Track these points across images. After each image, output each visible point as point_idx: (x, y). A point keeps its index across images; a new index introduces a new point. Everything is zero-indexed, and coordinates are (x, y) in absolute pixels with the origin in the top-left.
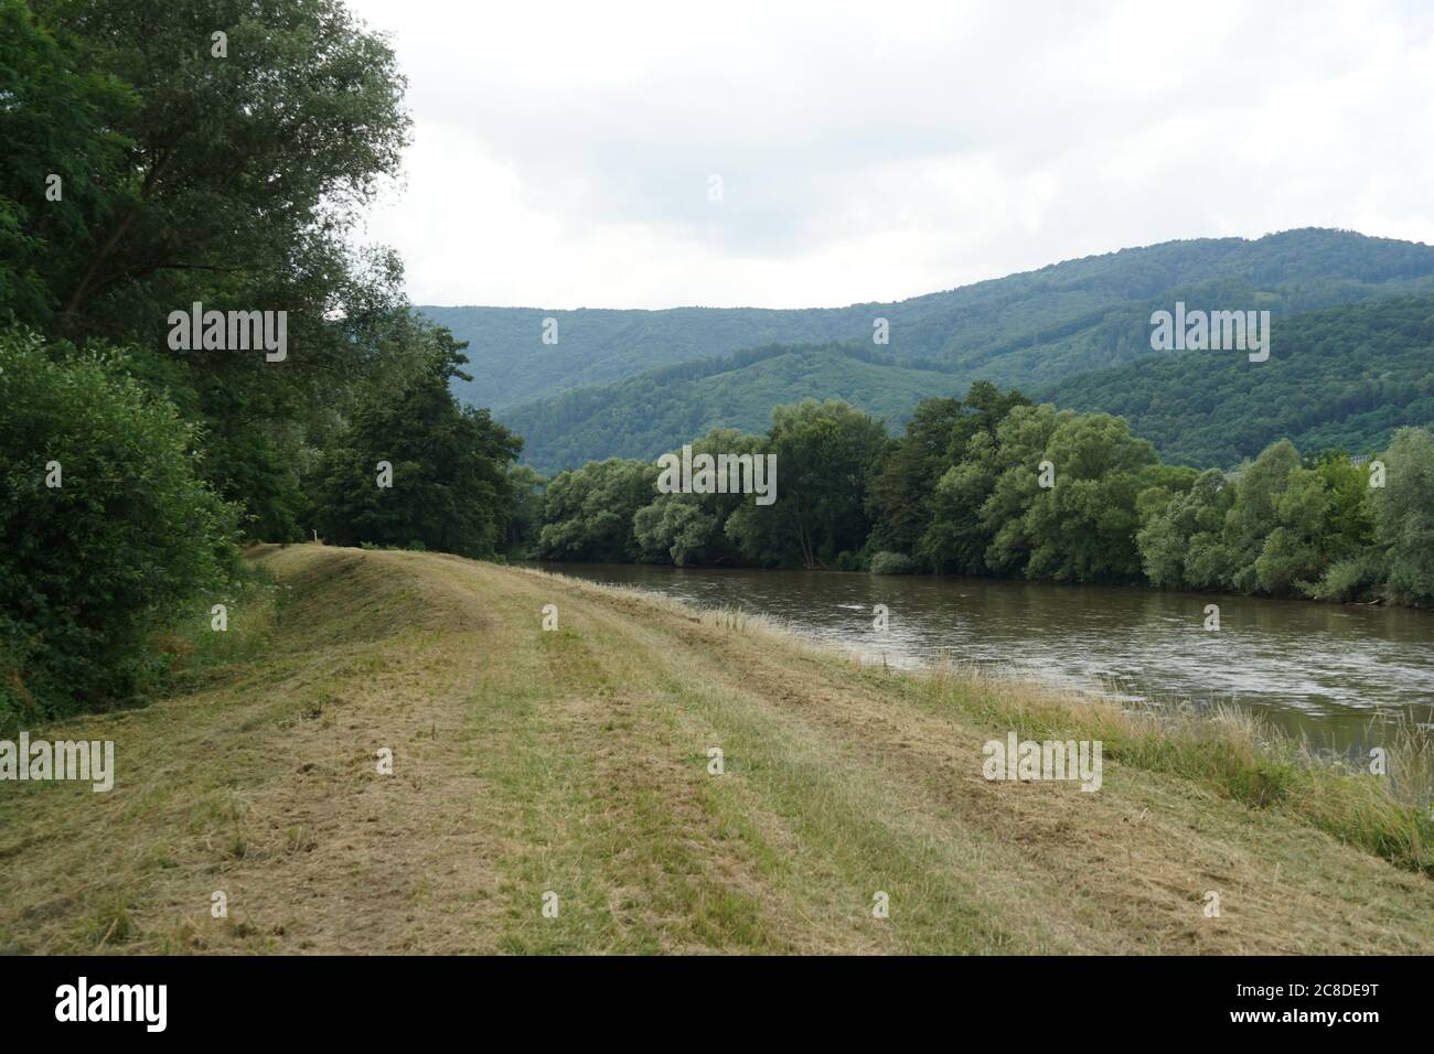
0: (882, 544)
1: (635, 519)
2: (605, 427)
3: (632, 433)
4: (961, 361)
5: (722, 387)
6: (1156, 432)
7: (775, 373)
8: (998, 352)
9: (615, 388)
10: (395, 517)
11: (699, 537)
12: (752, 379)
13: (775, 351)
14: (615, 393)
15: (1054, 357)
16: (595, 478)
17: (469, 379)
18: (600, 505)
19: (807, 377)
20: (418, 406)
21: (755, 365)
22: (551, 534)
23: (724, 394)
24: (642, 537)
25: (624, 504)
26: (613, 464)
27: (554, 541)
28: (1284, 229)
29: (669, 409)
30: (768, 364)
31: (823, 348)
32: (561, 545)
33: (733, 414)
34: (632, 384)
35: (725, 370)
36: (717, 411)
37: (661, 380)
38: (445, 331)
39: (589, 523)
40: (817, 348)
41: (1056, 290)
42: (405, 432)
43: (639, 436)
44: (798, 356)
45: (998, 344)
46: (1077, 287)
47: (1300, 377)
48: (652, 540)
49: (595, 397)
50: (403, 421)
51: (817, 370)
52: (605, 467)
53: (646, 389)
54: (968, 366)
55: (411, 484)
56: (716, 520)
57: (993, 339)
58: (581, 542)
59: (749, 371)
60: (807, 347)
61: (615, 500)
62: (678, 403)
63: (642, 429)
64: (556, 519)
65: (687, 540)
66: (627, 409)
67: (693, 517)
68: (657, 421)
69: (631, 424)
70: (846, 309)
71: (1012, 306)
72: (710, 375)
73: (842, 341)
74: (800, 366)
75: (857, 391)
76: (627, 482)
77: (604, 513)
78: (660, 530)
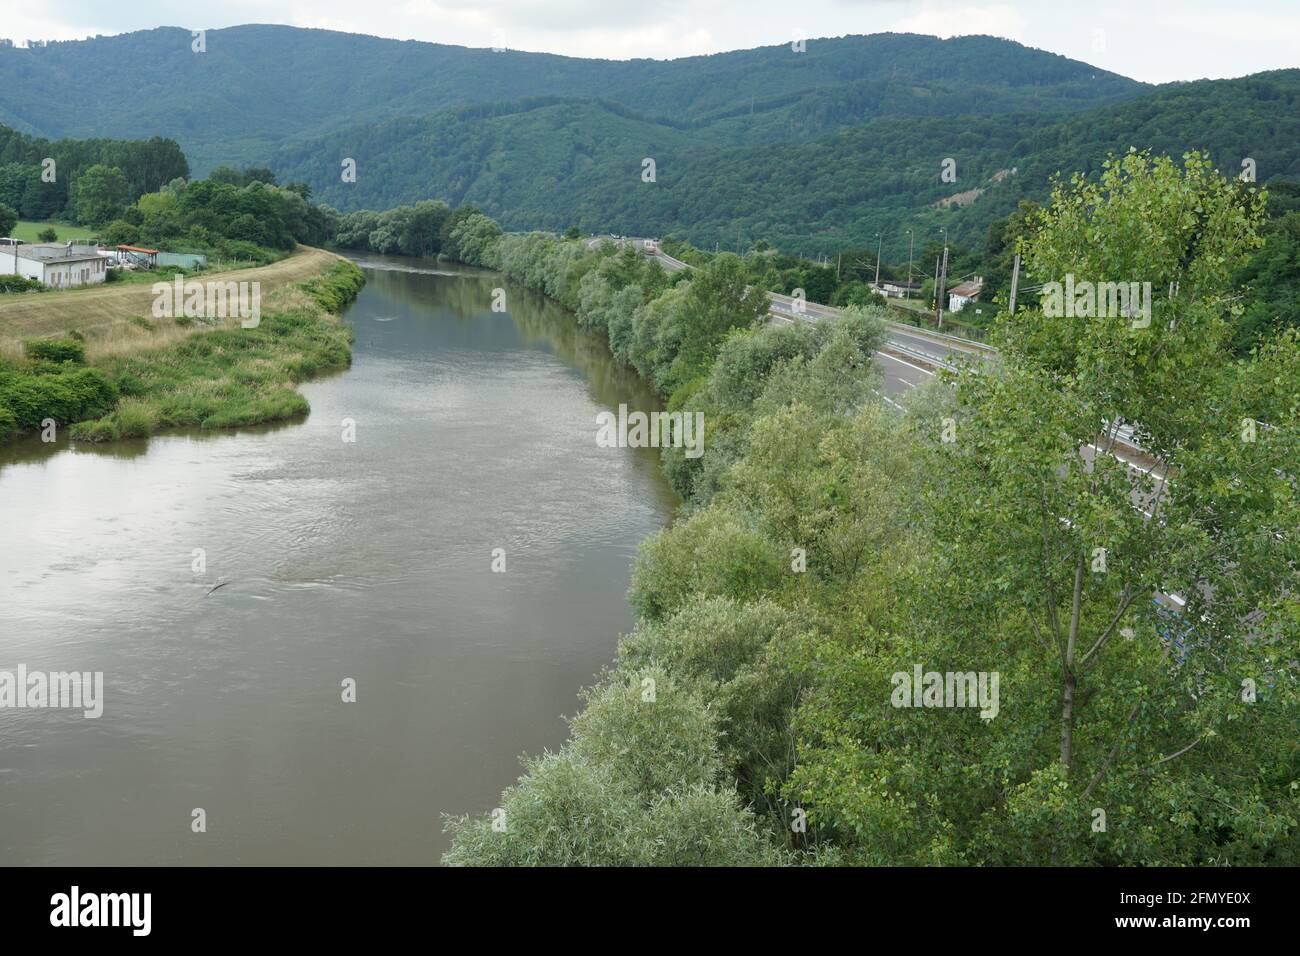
1: (370, 236)
2: (416, 150)
3: (436, 156)
5: (508, 126)
6: (769, 195)
9: (426, 119)
14: (426, 123)
15: (763, 124)
18: (359, 228)
21: (535, 110)
22: (341, 237)
23: (508, 132)
24: (372, 243)
27: (342, 240)
29: (465, 140)
32: (344, 242)
34: (439, 117)
37: (463, 117)
43: (441, 159)
47: (867, 166)
48: (375, 244)
49: (410, 125)
53: (450, 122)
59: (529, 116)
62: (472, 136)
63: (444, 153)
64: (345, 232)
65: (385, 244)
66: (433, 137)
68: (455, 149)
69: (435, 149)
75: (607, 139)
77: (360, 232)
78: (377, 241)
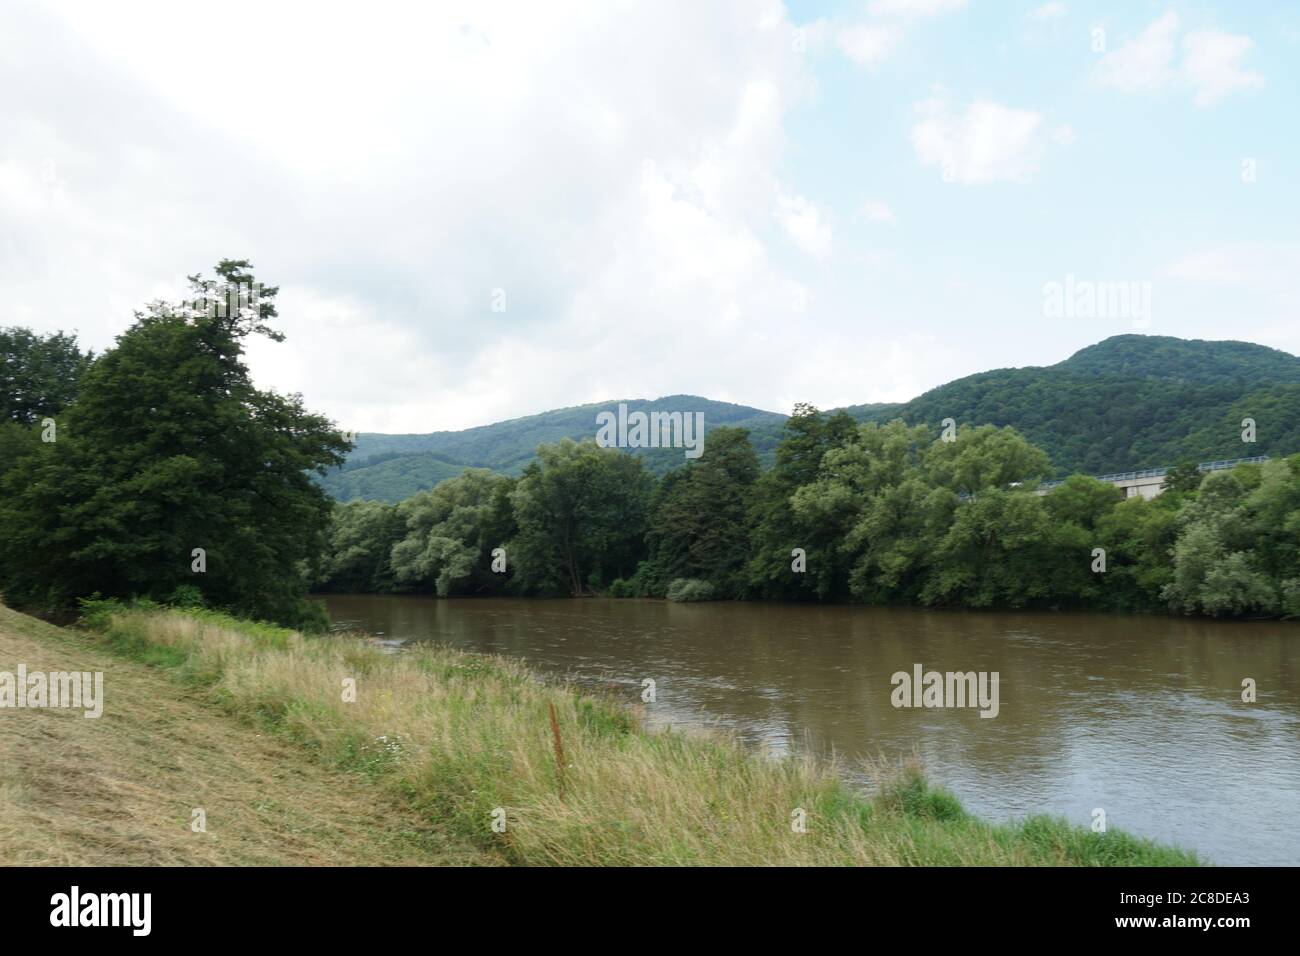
0: (672, 572)
4: (501, 462)
7: (393, 469)
8: (521, 458)
10: (147, 547)
11: (464, 568)
12: (379, 472)
13: (392, 456)
16: (342, 517)
17: (279, 338)
19: (413, 471)
20: (196, 372)
25: (373, 540)
26: (356, 505)
28: (669, 395)
30: (389, 464)
31: (422, 455)
33: (367, 493)
35: (362, 467)
36: (357, 491)
38: (243, 264)
39: (340, 557)
40: (418, 455)
41: (550, 425)
42: (173, 411)
44: (407, 459)
45: (521, 454)
46: (560, 424)
50: (171, 393)
51: (418, 467)
52: (350, 508)
54: (505, 466)
55: (182, 492)
56: (478, 552)
57: (517, 451)
58: (330, 575)
60: (412, 454)
61: (364, 537)
67: (457, 551)
70: (430, 435)
71: (525, 434)
72: (353, 470)
73: (433, 451)
74: (407, 465)
76: (374, 520)
